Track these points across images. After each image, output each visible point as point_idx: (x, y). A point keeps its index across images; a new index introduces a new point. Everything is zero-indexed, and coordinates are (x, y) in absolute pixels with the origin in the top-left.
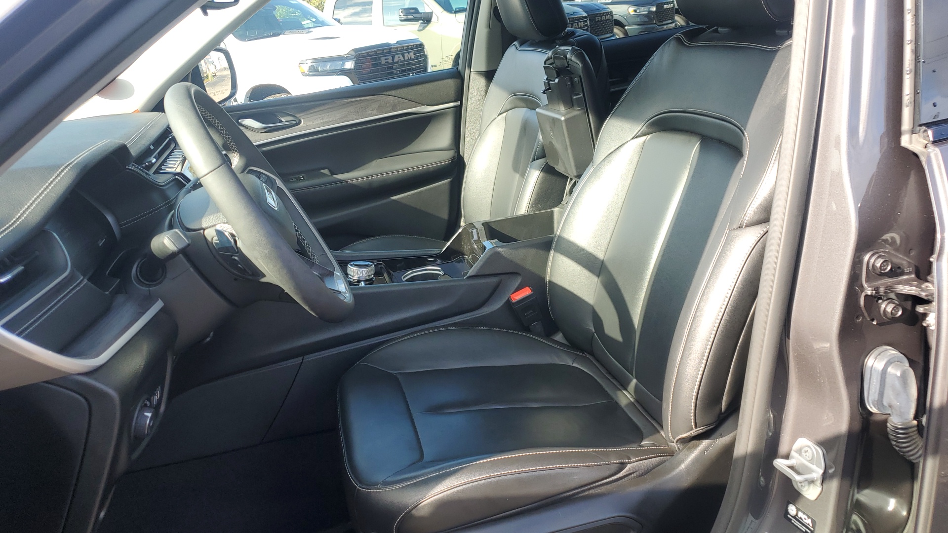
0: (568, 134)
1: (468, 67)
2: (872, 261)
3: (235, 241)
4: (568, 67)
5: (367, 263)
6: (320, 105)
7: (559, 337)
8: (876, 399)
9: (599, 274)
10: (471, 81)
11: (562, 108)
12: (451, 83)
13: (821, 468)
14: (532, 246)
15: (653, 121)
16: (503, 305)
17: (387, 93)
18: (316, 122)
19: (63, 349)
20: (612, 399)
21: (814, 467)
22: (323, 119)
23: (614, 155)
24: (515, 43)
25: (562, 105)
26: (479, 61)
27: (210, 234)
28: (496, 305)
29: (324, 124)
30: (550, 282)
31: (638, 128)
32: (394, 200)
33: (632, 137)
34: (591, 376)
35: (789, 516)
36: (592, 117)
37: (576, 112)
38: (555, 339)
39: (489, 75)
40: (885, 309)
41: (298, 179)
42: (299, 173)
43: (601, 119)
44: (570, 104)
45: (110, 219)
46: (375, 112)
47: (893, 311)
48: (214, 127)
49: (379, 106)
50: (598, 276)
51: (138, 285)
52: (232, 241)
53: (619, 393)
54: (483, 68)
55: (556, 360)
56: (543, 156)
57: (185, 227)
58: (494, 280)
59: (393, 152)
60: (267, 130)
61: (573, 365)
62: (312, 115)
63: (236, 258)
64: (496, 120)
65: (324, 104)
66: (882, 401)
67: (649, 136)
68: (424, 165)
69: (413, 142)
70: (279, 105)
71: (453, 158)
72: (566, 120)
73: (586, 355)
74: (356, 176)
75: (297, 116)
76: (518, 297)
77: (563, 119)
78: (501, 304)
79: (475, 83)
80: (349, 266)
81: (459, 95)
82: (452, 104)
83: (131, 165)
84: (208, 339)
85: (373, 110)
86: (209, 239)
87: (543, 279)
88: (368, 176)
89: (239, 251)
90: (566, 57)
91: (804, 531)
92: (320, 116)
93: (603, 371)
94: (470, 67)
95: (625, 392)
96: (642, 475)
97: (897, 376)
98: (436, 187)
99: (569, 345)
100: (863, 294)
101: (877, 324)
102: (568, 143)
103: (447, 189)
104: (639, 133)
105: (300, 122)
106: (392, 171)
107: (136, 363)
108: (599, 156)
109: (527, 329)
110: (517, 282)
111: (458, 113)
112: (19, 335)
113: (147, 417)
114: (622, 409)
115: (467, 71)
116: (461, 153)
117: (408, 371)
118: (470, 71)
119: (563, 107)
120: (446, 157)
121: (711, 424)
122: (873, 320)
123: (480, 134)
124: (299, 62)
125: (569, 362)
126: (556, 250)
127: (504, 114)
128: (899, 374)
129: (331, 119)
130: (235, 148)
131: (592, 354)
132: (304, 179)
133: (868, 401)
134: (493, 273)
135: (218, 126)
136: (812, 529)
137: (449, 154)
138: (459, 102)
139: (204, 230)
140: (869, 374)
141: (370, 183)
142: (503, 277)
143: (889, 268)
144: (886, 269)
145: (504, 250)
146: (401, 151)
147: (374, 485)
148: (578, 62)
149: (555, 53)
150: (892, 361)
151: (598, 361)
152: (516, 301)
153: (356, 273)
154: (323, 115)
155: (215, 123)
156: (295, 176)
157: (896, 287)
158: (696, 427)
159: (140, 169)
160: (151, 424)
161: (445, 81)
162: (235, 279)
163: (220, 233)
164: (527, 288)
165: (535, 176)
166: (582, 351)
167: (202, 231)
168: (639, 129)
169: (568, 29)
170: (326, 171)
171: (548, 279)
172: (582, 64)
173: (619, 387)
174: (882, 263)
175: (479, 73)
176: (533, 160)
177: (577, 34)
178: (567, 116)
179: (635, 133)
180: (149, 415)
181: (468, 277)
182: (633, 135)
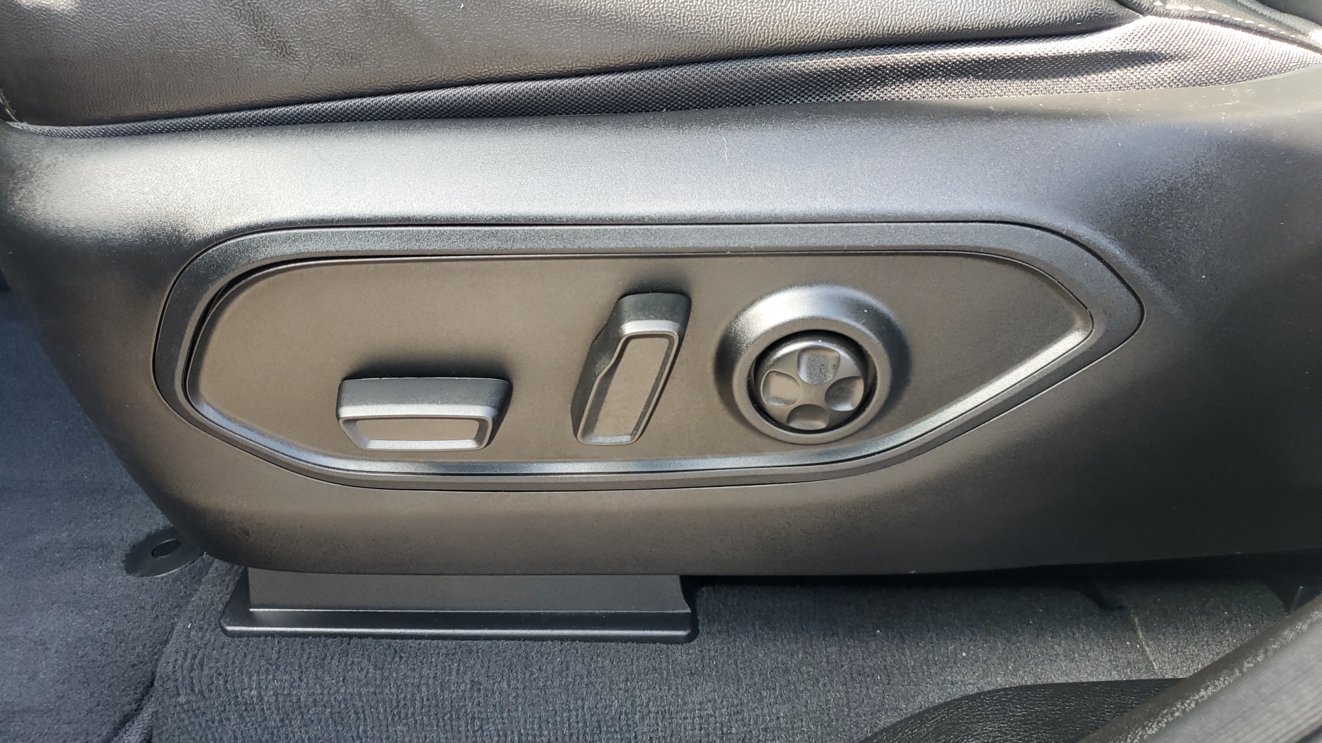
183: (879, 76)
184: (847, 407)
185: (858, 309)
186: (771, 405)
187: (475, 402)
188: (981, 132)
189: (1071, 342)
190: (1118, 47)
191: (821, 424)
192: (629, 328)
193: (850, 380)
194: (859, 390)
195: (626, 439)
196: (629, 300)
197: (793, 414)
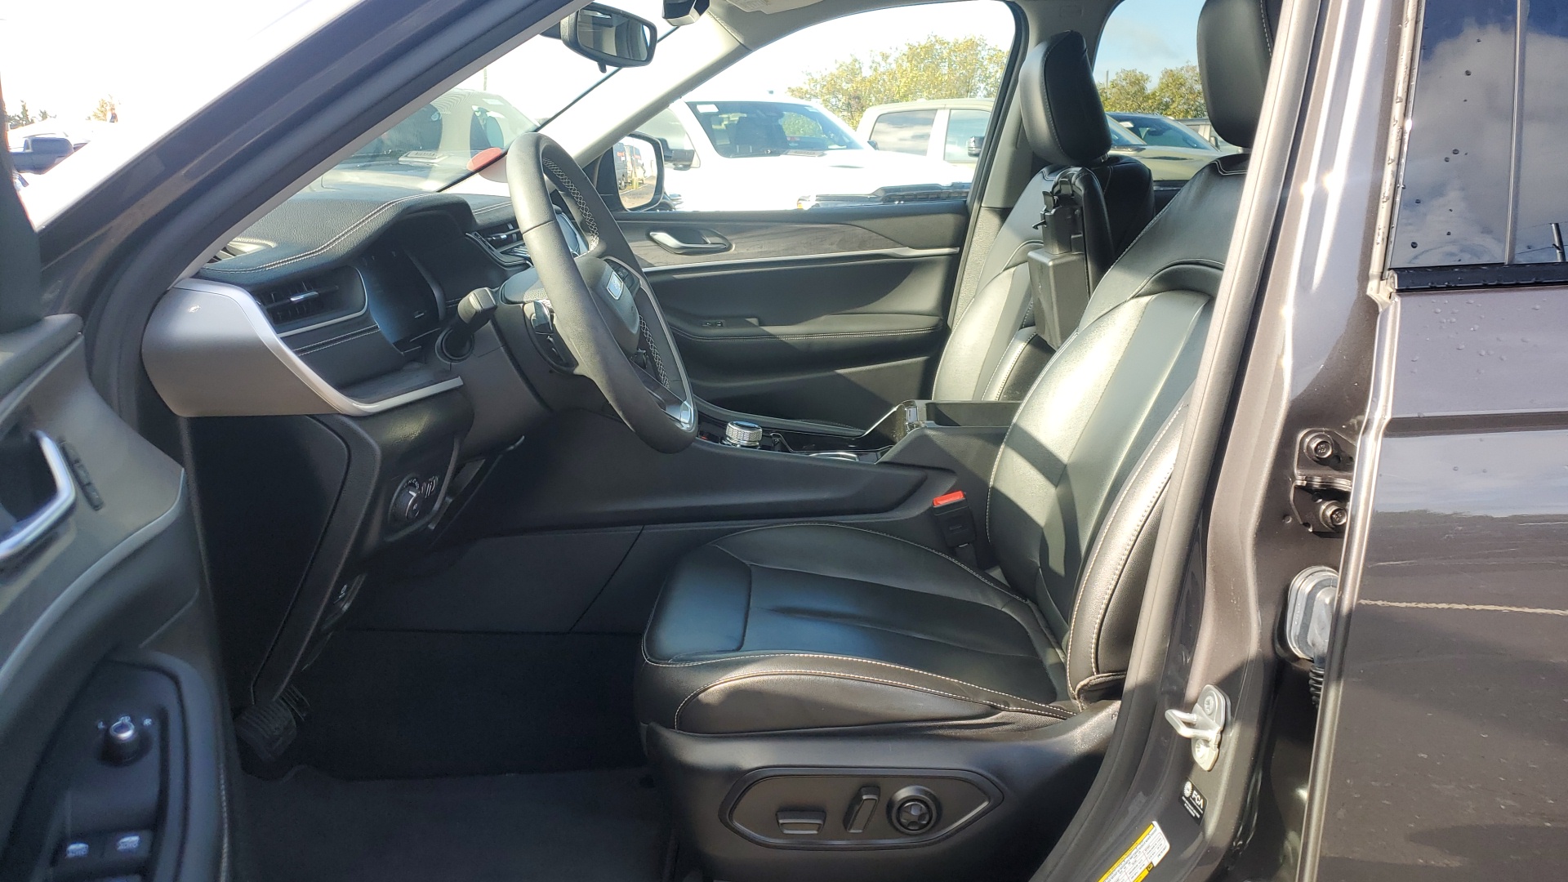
0: (1056, 286)
1: (979, 199)
2: (1307, 440)
3: (552, 317)
4: (1073, 195)
5: (753, 425)
6: (761, 228)
7: (997, 573)
8: (1297, 634)
9: (1059, 482)
10: (979, 219)
11: (1057, 251)
12: (949, 221)
13: (1219, 724)
14: (979, 436)
15: (1165, 274)
16: (925, 512)
17: (852, 223)
18: (752, 250)
19: (342, 387)
20: (1037, 655)
21: (1213, 722)
22: (761, 247)
23: (1105, 318)
24: (1044, 170)
25: (1057, 245)
26: (995, 195)
27: (529, 310)
28: (915, 511)
29: (761, 254)
30: (993, 488)
31: (1143, 282)
32: (840, 375)
33: (1131, 296)
34: (1023, 627)
35: (1183, 798)
36: (1092, 267)
37: (1073, 257)
38: (992, 574)
39: (1004, 213)
40: (1324, 512)
41: (714, 325)
42: (720, 318)
43: (1103, 266)
44: (1067, 245)
45: (437, 293)
46: (834, 247)
47: (1334, 516)
48: (573, 198)
49: (841, 240)
50: (1056, 486)
51: (441, 359)
52: (549, 316)
53: (1050, 651)
54: (999, 204)
55: (981, 600)
56: (1032, 324)
57: (506, 299)
58: (915, 475)
59: (853, 308)
60: (684, 251)
61: (1003, 610)
62: (747, 240)
63: (551, 339)
64: (1000, 276)
65: (767, 227)
66: (1306, 637)
67: (1154, 296)
68: (889, 331)
69: (882, 297)
70: (703, 220)
71: (935, 327)
72: (1055, 266)
73: (1028, 602)
74: (791, 333)
75: (728, 238)
76: (943, 501)
77: (1051, 264)
78: (922, 511)
79: (985, 224)
80: (729, 424)
81: (960, 238)
82: (946, 250)
83: (473, 234)
84: (512, 448)
85: (832, 244)
86: (528, 315)
87: (987, 485)
88: (811, 334)
89: (554, 332)
90: (1070, 180)
91: (1194, 815)
92: (758, 243)
93: (1042, 623)
94: (981, 200)
95: (1058, 651)
96: (1020, 730)
97: (1326, 605)
98: (903, 365)
99: (1008, 585)
100: (1294, 485)
101: (1313, 532)
102: (1054, 300)
103: (919, 370)
104: (1143, 290)
105: (729, 248)
106: (844, 333)
107: (411, 429)
108: (1087, 319)
109: (952, 552)
110: (951, 482)
111: (953, 266)
112: (297, 353)
113: (412, 496)
114: (1045, 669)
115: (976, 206)
116: (949, 323)
117: (767, 566)
118: (981, 206)
119: (1057, 249)
120: (923, 325)
121: (1120, 671)
122: (1307, 525)
123: (977, 295)
124: (799, 197)
125: (999, 605)
126: (1007, 445)
127: (1013, 270)
128: (1327, 601)
129: (772, 249)
130: (595, 229)
131: (1035, 602)
132: (722, 326)
133: (1290, 638)
134: (920, 464)
135: (577, 198)
136: (1202, 812)
137: (931, 321)
138: (958, 248)
139: (524, 304)
140: (1294, 598)
141: (809, 345)
142: (930, 472)
143: (1329, 453)
144: (1325, 453)
145: (935, 433)
146: (866, 307)
147: (666, 659)
148: (1081, 188)
149: (1063, 176)
150: (1324, 583)
151: (1041, 612)
152: (938, 506)
153: (735, 433)
154: (762, 242)
155: (574, 193)
156: (710, 321)
157: (1335, 481)
158: (1098, 672)
159: (484, 242)
160: (414, 508)
161: (941, 216)
162: (551, 372)
163: (538, 306)
164: (960, 492)
165: (1019, 348)
166: (1025, 597)
167: (521, 305)
168: (1142, 284)
169: (1111, 152)
170: (754, 321)
171: (991, 483)
172: (1085, 190)
173: (1053, 643)
174: (1318, 445)
175: (993, 209)
176: (1021, 328)
177: (1121, 162)
178: (1057, 262)
179: (1137, 290)
180: (414, 495)
181: (879, 463)
182: (1134, 293)
183: (930, 728)
184: (924, 822)
185: (926, 793)
186: (903, 820)
187: (817, 818)
188: (956, 745)
189: (985, 804)
190: (993, 721)
191: (917, 828)
192: (865, 797)
193: (926, 813)
194: (927, 817)
195: (860, 831)
196: (863, 789)
197: (909, 825)
